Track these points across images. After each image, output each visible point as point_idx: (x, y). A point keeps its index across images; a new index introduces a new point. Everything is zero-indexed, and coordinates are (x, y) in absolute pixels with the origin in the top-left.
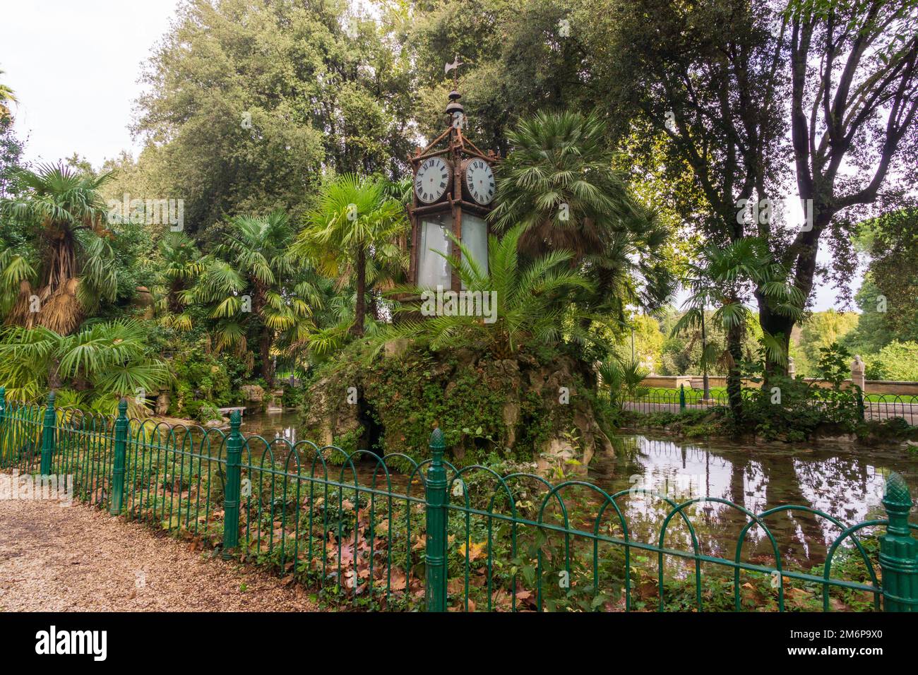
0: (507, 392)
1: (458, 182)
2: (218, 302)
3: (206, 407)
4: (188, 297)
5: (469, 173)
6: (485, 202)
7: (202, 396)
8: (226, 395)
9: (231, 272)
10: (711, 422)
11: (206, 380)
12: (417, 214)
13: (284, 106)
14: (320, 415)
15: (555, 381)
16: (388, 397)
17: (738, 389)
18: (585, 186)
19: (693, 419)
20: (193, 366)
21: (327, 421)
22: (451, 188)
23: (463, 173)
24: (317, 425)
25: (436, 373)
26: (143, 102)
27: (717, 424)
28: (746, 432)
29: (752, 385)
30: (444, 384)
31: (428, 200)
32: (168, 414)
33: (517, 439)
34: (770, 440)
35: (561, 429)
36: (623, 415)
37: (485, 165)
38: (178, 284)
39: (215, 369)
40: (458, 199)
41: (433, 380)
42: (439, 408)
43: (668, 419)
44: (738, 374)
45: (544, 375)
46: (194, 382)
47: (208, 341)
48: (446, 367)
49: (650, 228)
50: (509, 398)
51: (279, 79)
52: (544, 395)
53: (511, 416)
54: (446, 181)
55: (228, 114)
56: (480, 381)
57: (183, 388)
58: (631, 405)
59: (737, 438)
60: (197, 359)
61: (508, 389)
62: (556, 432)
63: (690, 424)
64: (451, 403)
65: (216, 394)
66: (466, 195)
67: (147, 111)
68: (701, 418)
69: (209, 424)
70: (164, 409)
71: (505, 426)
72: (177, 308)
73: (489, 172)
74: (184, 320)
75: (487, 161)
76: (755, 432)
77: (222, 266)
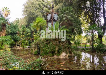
0: (56, 45)
1: (52, 17)
2: (28, 34)
3: (25, 46)
4: (24, 33)
5: (54, 16)
6: (56, 20)
7: (25, 45)
8: (28, 45)
9: (29, 30)
10: (89, 50)
11: (25, 43)
12: (47, 21)
13: (37, 10)
14: (33, 48)
15: (64, 44)
16: (41, 46)
17: (93, 45)
18: (69, 17)
19: (87, 49)
20: (24, 41)
21: (34, 49)
22: (51, 18)
23: (53, 16)
24: (33, 49)
25: (47, 42)
26: (23, 11)
27: (90, 50)
28: (94, 51)
29: (95, 45)
30: (48, 44)
31: (49, 20)
32: (21, 47)
33: (58, 52)
34: (98, 53)
35: (64, 51)
36: (77, 48)
37: (56, 15)
38: (24, 31)
39: (27, 42)
40: (52, 19)
41: (47, 44)
42: (47, 47)
43: (83, 49)
44: (93, 43)
45: (62, 43)
46: (24, 43)
47: (26, 38)
48: (49, 42)
49: (80, 23)
50: (57, 46)
51: (37, 7)
52: (62, 46)
53: (57, 49)
54: (51, 17)
55: (31, 11)
56: (53, 44)
57: (23, 44)
58: (79, 47)
59: (93, 52)
60: (25, 40)
61: (57, 45)
62: (63, 51)
63: (86, 50)
64: (48, 47)
65: (27, 45)
66: (53, 19)
67: (23, 12)
68: (88, 49)
69: (25, 48)
70: (20, 46)
71: (56, 50)
72: (23, 34)
73: (57, 16)
74: (24, 36)
75: (57, 14)
76: (95, 51)
77: (28, 29)
